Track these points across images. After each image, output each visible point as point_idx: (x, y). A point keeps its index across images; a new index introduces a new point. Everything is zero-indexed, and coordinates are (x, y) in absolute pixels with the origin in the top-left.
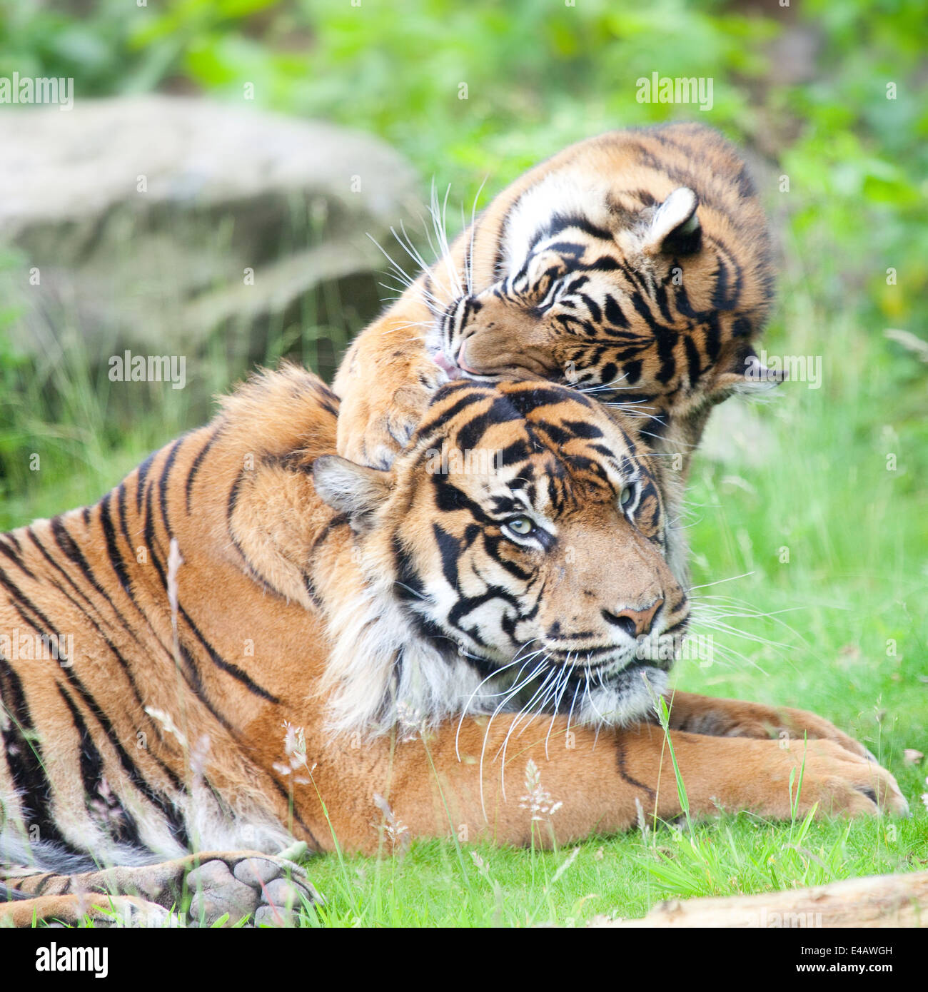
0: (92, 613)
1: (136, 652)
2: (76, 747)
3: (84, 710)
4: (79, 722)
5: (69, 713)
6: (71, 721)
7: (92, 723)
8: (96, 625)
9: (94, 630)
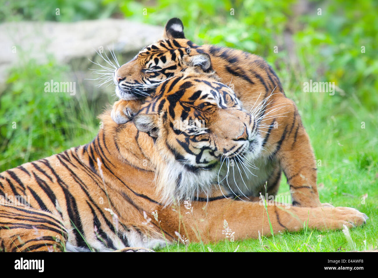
0: (96, 180)
1: (111, 192)
2: (92, 219)
3: (95, 208)
4: (93, 212)
5: (90, 209)
6: (91, 211)
7: (97, 212)
8: (97, 184)
9: (96, 185)
